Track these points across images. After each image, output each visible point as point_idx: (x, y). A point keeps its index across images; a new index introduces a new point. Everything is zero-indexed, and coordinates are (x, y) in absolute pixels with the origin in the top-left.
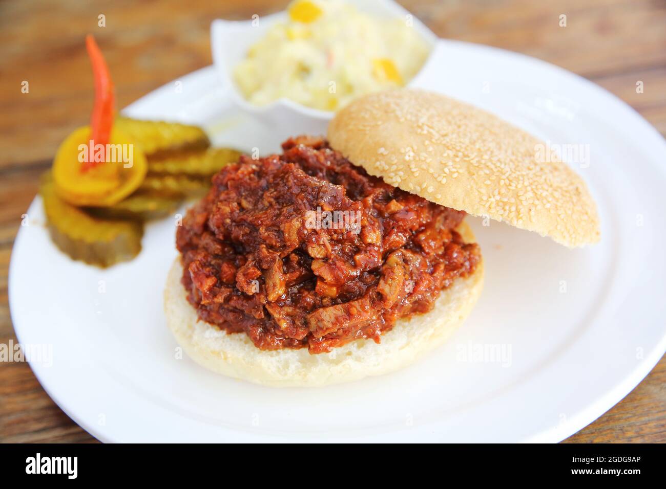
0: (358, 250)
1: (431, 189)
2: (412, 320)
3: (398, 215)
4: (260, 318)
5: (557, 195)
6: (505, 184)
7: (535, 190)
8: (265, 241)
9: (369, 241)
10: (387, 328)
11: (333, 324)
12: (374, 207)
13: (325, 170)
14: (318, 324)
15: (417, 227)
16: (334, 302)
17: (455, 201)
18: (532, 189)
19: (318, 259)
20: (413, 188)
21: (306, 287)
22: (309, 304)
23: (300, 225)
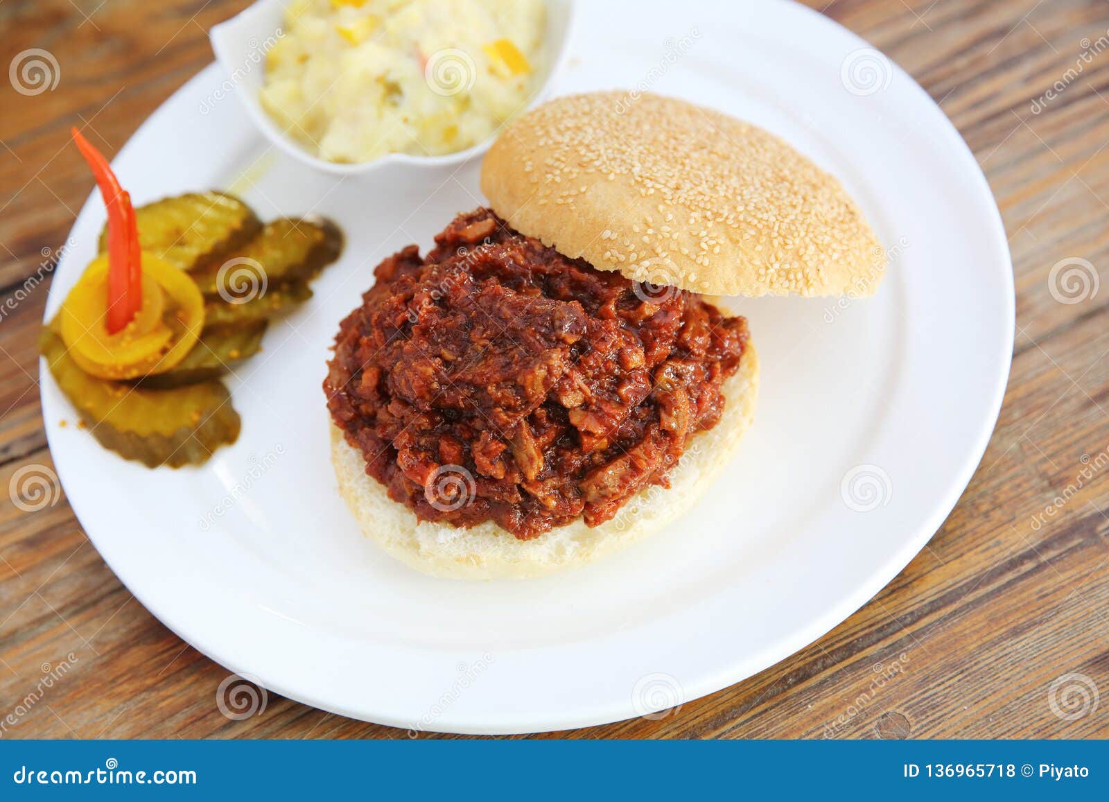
0: (619, 382)
1: (692, 278)
3: (657, 321)
4: (516, 501)
6: (779, 243)
7: (814, 240)
8: (499, 402)
9: (633, 366)
10: (673, 464)
11: (620, 487)
12: (620, 315)
13: (530, 275)
14: (601, 492)
16: (610, 457)
18: (811, 240)
19: (575, 408)
21: (565, 447)
22: (577, 468)
23: (546, 374)
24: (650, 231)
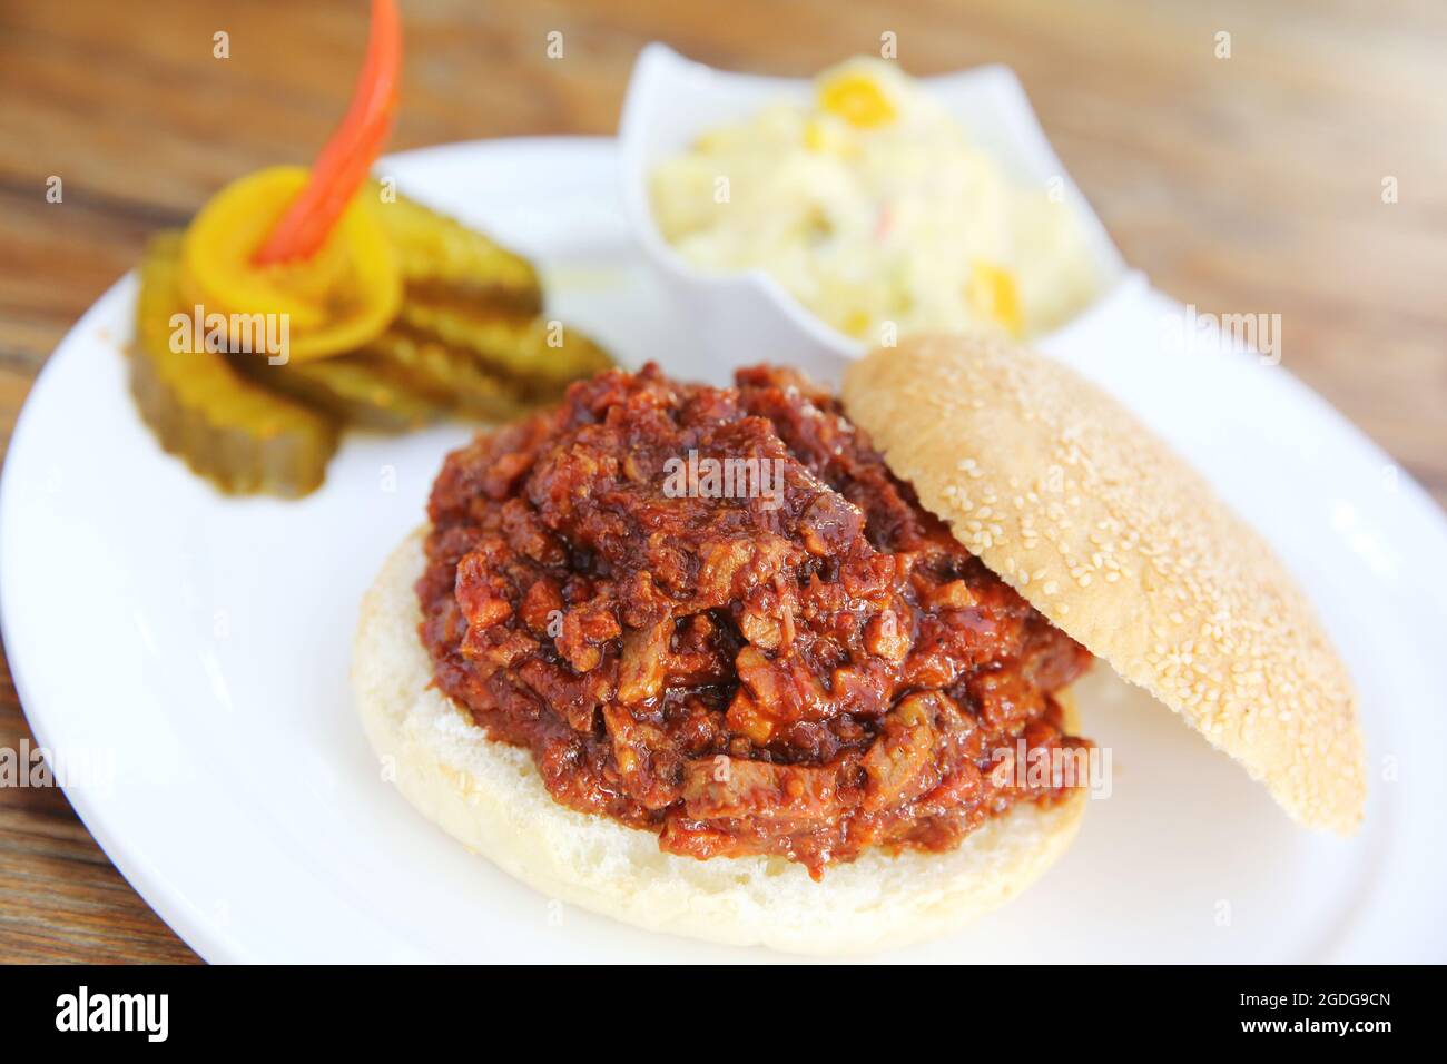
0: (847, 661)
1: (1051, 588)
2: (902, 858)
3: (959, 618)
4: (581, 729)
5: (1309, 700)
6: (1212, 635)
7: (1269, 673)
9: (880, 648)
10: (846, 852)
11: (742, 800)
12: (912, 581)
13: (825, 461)
14: (710, 789)
15: (989, 657)
16: (756, 753)
17: (1094, 631)
18: (1264, 669)
19: (756, 646)
20: (1012, 571)
21: (704, 699)
22: (701, 739)
23: (747, 560)
24: (1032, 497)
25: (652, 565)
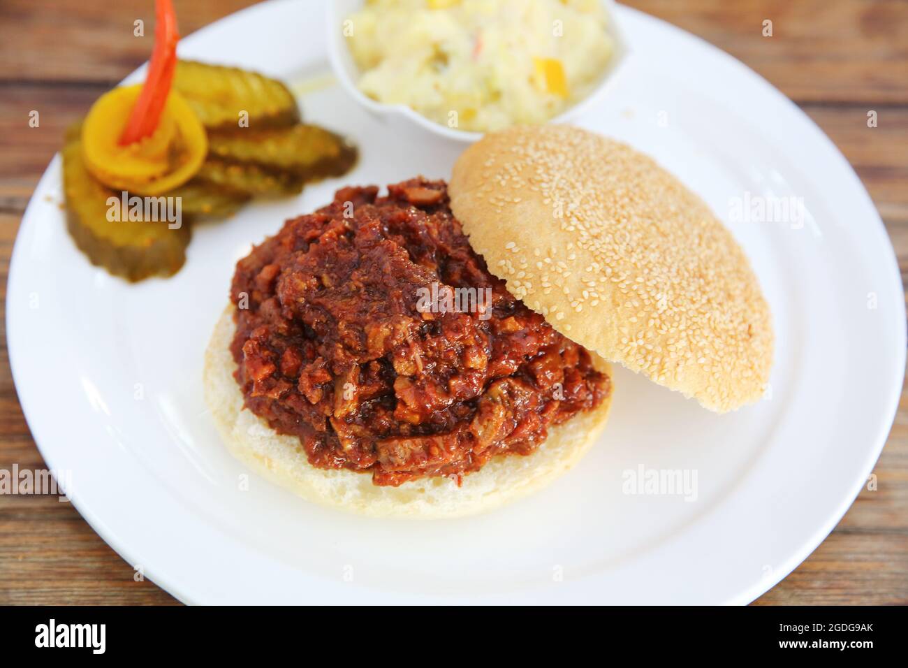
0: (455, 373)
1: (560, 316)
2: (506, 462)
3: (513, 338)
4: (320, 430)
5: (718, 343)
6: (654, 325)
7: (691, 337)
8: (342, 339)
9: (472, 366)
10: (473, 468)
11: (407, 462)
14: (390, 457)
15: (536, 352)
16: (414, 433)
17: (587, 337)
18: (687, 336)
19: (404, 377)
20: (538, 309)
21: (383, 404)
22: (383, 428)
23: (389, 334)
24: (548, 260)
25: (342, 340)
